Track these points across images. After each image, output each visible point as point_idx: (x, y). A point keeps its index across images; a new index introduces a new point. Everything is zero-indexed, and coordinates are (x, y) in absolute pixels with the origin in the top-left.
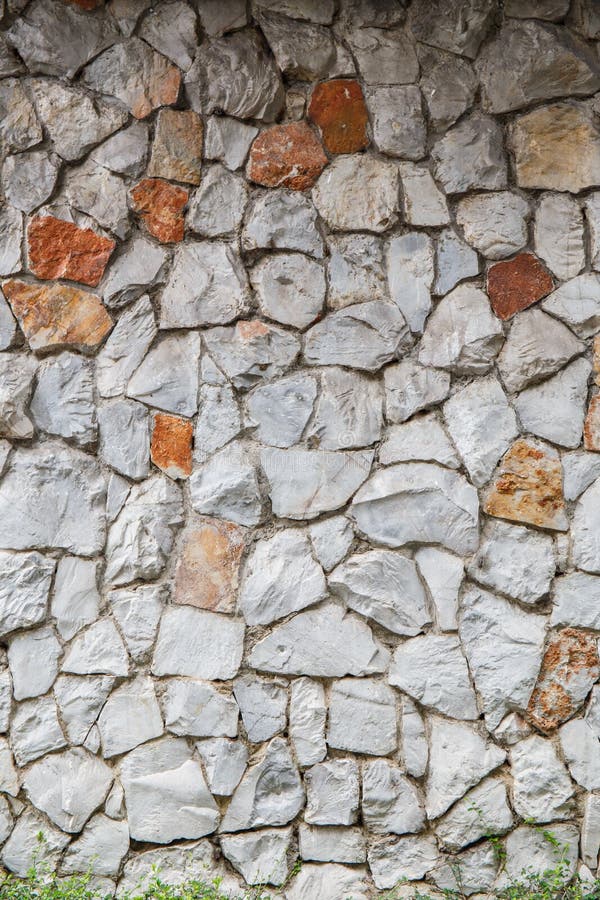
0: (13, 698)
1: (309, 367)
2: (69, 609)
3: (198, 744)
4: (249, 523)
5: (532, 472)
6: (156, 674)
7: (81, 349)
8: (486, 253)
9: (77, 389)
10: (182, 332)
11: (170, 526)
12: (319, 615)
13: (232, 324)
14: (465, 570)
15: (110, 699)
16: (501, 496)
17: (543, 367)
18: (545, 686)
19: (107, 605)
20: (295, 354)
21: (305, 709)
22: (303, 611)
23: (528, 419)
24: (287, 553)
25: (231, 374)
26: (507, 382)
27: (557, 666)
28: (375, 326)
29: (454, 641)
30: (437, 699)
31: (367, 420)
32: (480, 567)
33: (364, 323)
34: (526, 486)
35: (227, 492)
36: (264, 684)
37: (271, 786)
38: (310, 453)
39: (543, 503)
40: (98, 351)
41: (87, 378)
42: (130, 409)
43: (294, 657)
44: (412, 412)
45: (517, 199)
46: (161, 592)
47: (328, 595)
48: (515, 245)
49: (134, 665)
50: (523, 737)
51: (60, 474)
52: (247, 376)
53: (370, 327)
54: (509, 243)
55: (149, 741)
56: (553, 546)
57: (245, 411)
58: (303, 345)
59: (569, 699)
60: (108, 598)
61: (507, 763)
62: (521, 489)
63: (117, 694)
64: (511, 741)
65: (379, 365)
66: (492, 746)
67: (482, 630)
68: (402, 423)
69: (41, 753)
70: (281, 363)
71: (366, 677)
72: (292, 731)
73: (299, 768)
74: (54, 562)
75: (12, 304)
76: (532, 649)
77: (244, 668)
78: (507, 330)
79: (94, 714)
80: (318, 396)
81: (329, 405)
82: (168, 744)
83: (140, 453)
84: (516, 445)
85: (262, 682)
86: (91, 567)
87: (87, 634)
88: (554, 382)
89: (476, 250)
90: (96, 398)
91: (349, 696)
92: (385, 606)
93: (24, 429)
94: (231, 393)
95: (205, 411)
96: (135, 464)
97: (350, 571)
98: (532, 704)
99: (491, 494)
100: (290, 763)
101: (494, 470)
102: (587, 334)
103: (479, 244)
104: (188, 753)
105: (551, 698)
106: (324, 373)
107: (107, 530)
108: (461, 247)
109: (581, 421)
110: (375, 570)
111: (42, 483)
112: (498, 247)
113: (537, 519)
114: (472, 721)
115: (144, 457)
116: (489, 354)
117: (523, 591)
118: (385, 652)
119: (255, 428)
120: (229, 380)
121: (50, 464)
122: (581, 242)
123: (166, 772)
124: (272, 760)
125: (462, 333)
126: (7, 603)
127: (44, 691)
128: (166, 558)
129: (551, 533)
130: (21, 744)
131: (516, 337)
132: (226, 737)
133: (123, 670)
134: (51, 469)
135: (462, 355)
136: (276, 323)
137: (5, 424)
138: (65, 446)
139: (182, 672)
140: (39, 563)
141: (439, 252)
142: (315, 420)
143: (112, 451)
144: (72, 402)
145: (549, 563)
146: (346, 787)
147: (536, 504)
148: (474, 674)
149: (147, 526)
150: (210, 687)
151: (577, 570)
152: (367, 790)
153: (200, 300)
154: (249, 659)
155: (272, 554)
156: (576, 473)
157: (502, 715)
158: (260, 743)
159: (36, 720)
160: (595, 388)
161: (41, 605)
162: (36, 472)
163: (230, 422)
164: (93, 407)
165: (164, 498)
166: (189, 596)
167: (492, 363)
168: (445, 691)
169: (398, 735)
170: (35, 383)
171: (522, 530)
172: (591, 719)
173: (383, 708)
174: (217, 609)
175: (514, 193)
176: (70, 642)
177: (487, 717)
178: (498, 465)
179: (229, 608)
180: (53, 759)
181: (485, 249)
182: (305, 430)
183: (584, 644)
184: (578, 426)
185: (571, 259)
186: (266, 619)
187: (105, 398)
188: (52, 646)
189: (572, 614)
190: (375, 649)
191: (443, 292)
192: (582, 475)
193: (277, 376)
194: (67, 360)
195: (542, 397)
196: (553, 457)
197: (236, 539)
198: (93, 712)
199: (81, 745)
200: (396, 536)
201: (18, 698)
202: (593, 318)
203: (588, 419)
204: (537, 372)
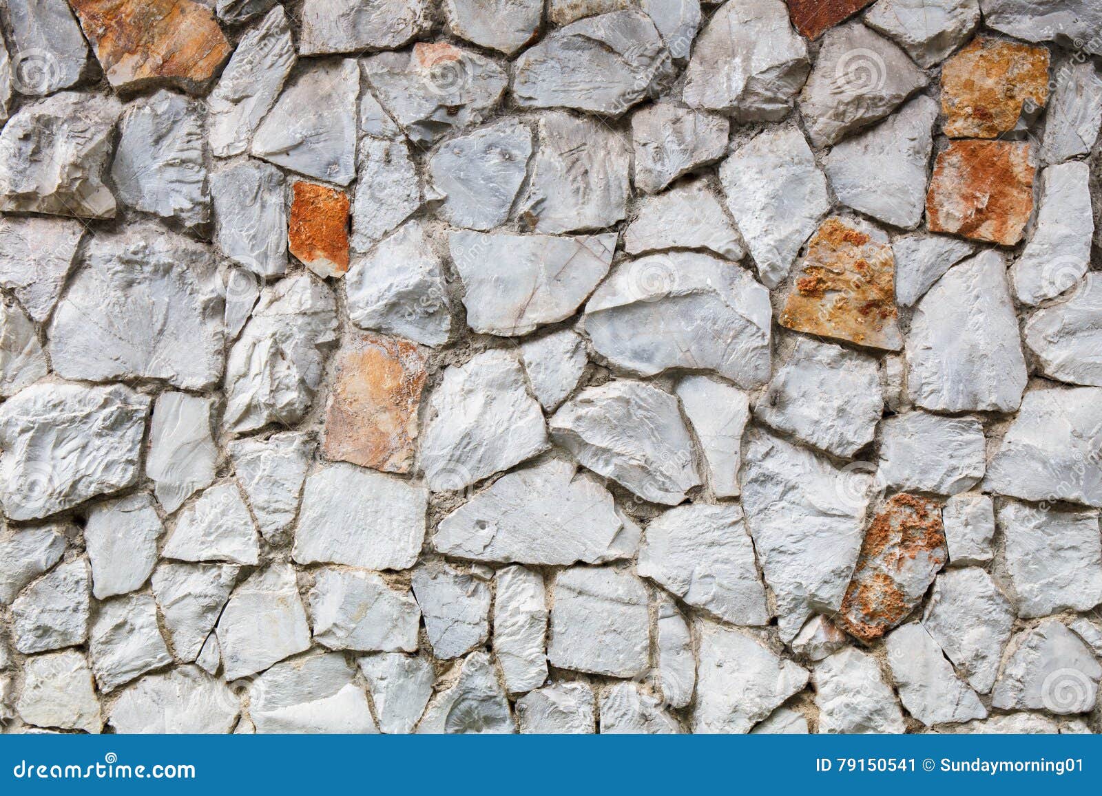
0: (92, 596)
1: (520, 111)
2: (171, 467)
3: (362, 661)
4: (433, 341)
5: (850, 266)
6: (299, 561)
7: (185, 87)
9: (178, 145)
10: (333, 60)
11: (318, 346)
12: (536, 477)
13: (406, 48)
14: (751, 409)
15: (234, 597)
16: (805, 300)
17: (867, 109)
18: (866, 577)
19: (228, 462)
20: (500, 91)
21: (517, 611)
22: (512, 470)
23: (844, 187)
24: (490, 385)
25: (404, 122)
26: (814, 130)
27: (885, 548)
28: (618, 48)
29: (733, 512)
30: (709, 597)
31: (607, 188)
32: (773, 404)
33: (602, 44)
34: (839, 285)
35: (401, 296)
36: (456, 576)
37: (467, 720)
38: (522, 238)
39: (865, 310)
40: (209, 90)
41: (194, 130)
42: (257, 174)
43: (500, 537)
44: (673, 176)
46: (305, 443)
47: (549, 446)
49: (267, 548)
50: (833, 650)
51: (156, 271)
52: (427, 124)
53: (610, 50)
55: (290, 658)
56: (880, 374)
57: (426, 177)
58: (511, 78)
59: (901, 596)
60: (228, 451)
61: (810, 687)
62: (834, 290)
63: (242, 590)
64: (817, 656)
65: (625, 107)
66: (788, 662)
67: (776, 497)
68: (659, 193)
69: (135, 674)
70: (480, 104)
71: (605, 564)
72: (498, 643)
73: (507, 696)
74: (149, 399)
75: (82, 20)
76: (844, 525)
77: (427, 553)
78: (813, 54)
79: (211, 618)
80: (533, 155)
81: (550, 167)
82: (317, 662)
83: (273, 238)
84: (827, 225)
85: (453, 573)
86: (203, 407)
87: (200, 503)
88: (883, 133)
90: (208, 158)
91: (580, 593)
92: (634, 462)
93: (102, 204)
94: (405, 150)
95: (366, 177)
96: (265, 255)
97: (582, 411)
98: (847, 603)
99: (787, 298)
100: (495, 688)
101: (794, 262)
102: (931, 60)
104: (348, 674)
105: (875, 594)
106: (543, 119)
107: (225, 353)
109: (922, 188)
110: (620, 410)
111: (130, 284)
113: (857, 334)
114: (759, 627)
115: (278, 247)
116: (785, 90)
117: (836, 439)
118: (633, 528)
119: (441, 202)
120: (401, 130)
121: (141, 256)
123: (313, 702)
124: (470, 684)
125: (747, 59)
126: (79, 459)
127: (137, 586)
128: (312, 394)
129: (877, 354)
130: (106, 662)
131: (829, 64)
132: (401, 651)
133: (251, 556)
134: (142, 264)
135: (747, 91)
136: (471, 45)
137: (72, 196)
138: (163, 229)
139: (336, 559)
140: (125, 401)
142: (531, 189)
143: (230, 234)
144: (172, 165)
145: (875, 399)
146: (577, 723)
147: (854, 312)
148: (763, 560)
149: (283, 346)
150: (378, 581)
151: (914, 408)
152: (607, 727)
153: (359, 11)
154: (434, 540)
155: (467, 387)
156: (916, 265)
157: (803, 619)
158: (452, 660)
159: (128, 627)
160: (942, 139)
161: (130, 462)
162: (120, 267)
163: (402, 192)
164: (203, 172)
165: (307, 305)
166: (345, 449)
167: (791, 104)
168: (721, 586)
169: (652, 648)
170: (116, 136)
171: (835, 350)
172: (931, 624)
173: (630, 610)
174: (387, 467)
176: (174, 515)
177: (781, 623)
178: (800, 254)
179: (404, 467)
180: (152, 682)
182: (515, 204)
183: (924, 516)
184: (917, 196)
186: (459, 482)
187: (220, 159)
188: (148, 520)
189: (906, 473)
190: (619, 525)
192: (922, 268)
193: (473, 124)
194: (164, 101)
195: (864, 153)
196: (881, 242)
197: (414, 365)
198: (210, 616)
199: (193, 663)
200: (649, 359)
201: (100, 595)
202: (941, 35)
203: (933, 186)
204: (859, 115)
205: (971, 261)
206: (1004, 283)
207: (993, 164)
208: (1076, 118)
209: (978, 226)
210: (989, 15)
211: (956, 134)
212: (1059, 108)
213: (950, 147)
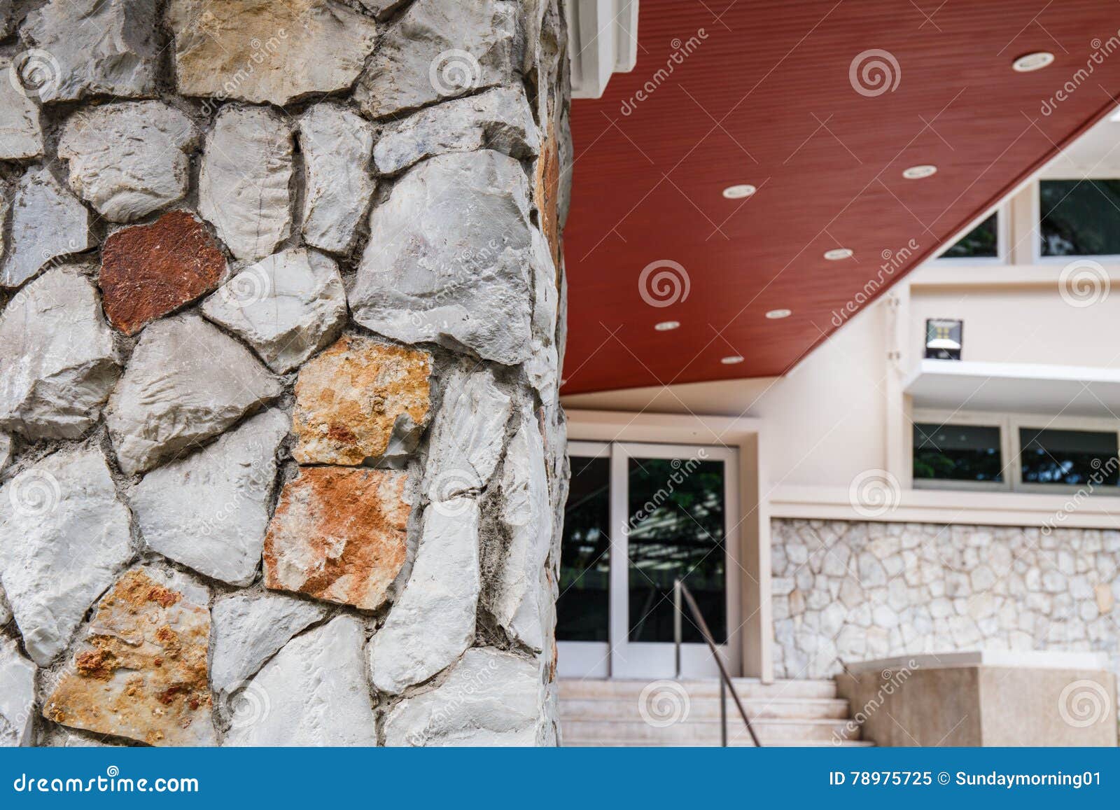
5: (150, 633)
8: (103, 210)
16: (83, 682)
17: (188, 424)
23: (155, 527)
26: (118, 453)
34: (135, 662)
39: (168, 696)
45: (172, 113)
48: (157, 196)
54: (145, 191)
62: (126, 669)
78: (126, 354)
84: (128, 578)
88: (212, 454)
89: (87, 204)
99: (62, 679)
101: (77, 629)
102: (285, 363)
103: (91, 193)
108: (58, 199)
109: (259, 529)
112: (124, 198)
113: (153, 732)
116: (85, 398)
122: (285, 193)
125: (39, 358)
131: (142, 366)
135: (34, 399)
141: (17, 205)
147: (152, 699)
156: (242, 635)
160: (291, 465)
167: (93, 416)
175: (169, 104)
178: (87, 618)
181: (101, 201)
185: (265, 224)
191: (16, 282)
192: (251, 640)
195: (185, 483)
196: (196, 603)
202: (294, 332)
203: (272, 528)
204: (174, 434)
205: (319, 630)
206: (359, 662)
207: (355, 500)
208: (467, 441)
209: (329, 583)
210: (357, 308)
211: (307, 460)
212: (445, 428)
213: (300, 476)
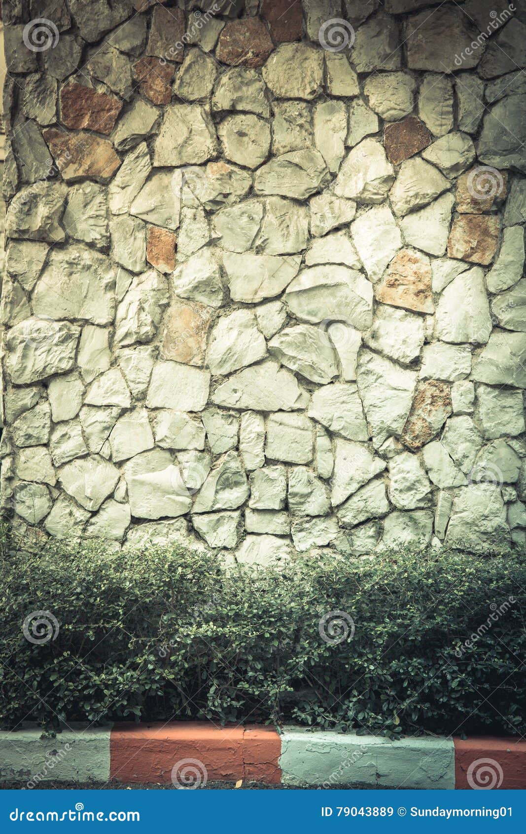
0: (51, 421)
1: (257, 196)
2: (89, 361)
3: (177, 454)
4: (214, 305)
5: (411, 273)
6: (149, 407)
7: (98, 180)
8: (384, 116)
9: (95, 208)
10: (170, 169)
11: (160, 306)
12: (261, 369)
13: (204, 164)
14: (362, 339)
15: (118, 423)
16: (389, 289)
17: (421, 199)
18: (414, 419)
19: (116, 359)
20: (248, 187)
21: (251, 432)
22: (250, 366)
23: (409, 236)
24: (241, 326)
25: (203, 201)
26: (395, 209)
27: (423, 406)
28: (305, 167)
29: (353, 388)
30: (341, 427)
31: (298, 234)
32: (373, 337)
33: (297, 165)
34: (405, 282)
35: (199, 283)
36: (223, 415)
37: (227, 483)
38: (259, 256)
39: (418, 293)
40: (110, 182)
41: (102, 201)
42: (133, 223)
43: (243, 397)
44: (329, 229)
45: (407, 77)
46: (153, 351)
47: (267, 355)
48: (404, 111)
49: (134, 400)
50: (398, 453)
51: (83, 268)
52: (214, 202)
53: (301, 168)
54: (400, 110)
55: (144, 451)
56: (423, 324)
57: (212, 227)
58: (254, 180)
59: (430, 428)
60: (116, 354)
61: (387, 470)
62: (403, 284)
63: (121, 420)
64: (390, 455)
65: (307, 196)
66: (377, 459)
67: (373, 381)
68: (322, 237)
69: (71, 458)
70: (239, 193)
71: (293, 411)
72: (241, 447)
73: (246, 472)
74: (79, 329)
75: (50, 146)
76: (406, 394)
77: (209, 404)
78: (396, 172)
79: (107, 433)
80: (263, 217)
81: (271, 224)
82: (157, 454)
83: (139, 254)
85: (222, 413)
86: (105, 332)
87: (102, 378)
88: (428, 210)
89: (377, 114)
90: (109, 215)
91: (280, 424)
92: (307, 363)
93: (58, 235)
94: (203, 213)
95: (184, 226)
96: (136, 262)
97: (283, 339)
98: (405, 431)
99: (382, 288)
100: (240, 468)
101: (384, 271)
102: (453, 175)
103: (380, 110)
104: (170, 461)
105: (418, 426)
106: (268, 200)
107: (115, 307)
108: (367, 112)
109: (446, 237)
110: (301, 339)
111: (71, 274)
112: (392, 112)
113: (413, 305)
114: (364, 442)
115: (142, 258)
116: (383, 189)
117: (401, 354)
118: (306, 395)
119: (219, 239)
120: (201, 204)
121: (77, 260)
122: (451, 109)
123: (155, 473)
124: (227, 465)
125: (365, 174)
126: (47, 356)
127: (73, 416)
128: (156, 328)
129: (422, 315)
130: (57, 452)
131: (403, 177)
132: (196, 449)
133: (127, 404)
134: (77, 264)
135: (364, 190)
136: (235, 164)
137: (45, 231)
138: (87, 248)
139: (167, 406)
140: (69, 329)
141: (351, 115)
142: (261, 234)
143: (120, 252)
144: (92, 218)
145: (420, 337)
146: (278, 485)
147: (412, 295)
148: (366, 410)
149: (144, 305)
150: (187, 417)
151: (439, 341)
152: (292, 487)
153: (182, 146)
154: (213, 398)
155: (230, 327)
156: (441, 273)
157: (384, 438)
158: (220, 454)
159: (67, 436)
160: (456, 214)
161: (70, 358)
162: (67, 266)
163: (201, 233)
164: (106, 222)
165: (155, 286)
166: (172, 354)
167: (386, 196)
168: (346, 422)
169: (314, 450)
170: (66, 202)
171: (403, 312)
172: (444, 441)
173: (304, 432)
174: (192, 363)
175: (406, 73)
176: (90, 384)
177: (374, 440)
178: (387, 268)
179: (200, 363)
180: (79, 462)
181: (383, 113)
182: (254, 240)
183: (442, 391)
184: (444, 241)
185: (444, 122)
186: (225, 370)
187: (115, 215)
188: (78, 386)
189: (434, 371)
190: (299, 393)
191: (353, 144)
192: (445, 275)
193: (235, 202)
194: (89, 187)
195: (419, 220)
196: (425, 262)
197: (205, 316)
198: (106, 432)
199: (98, 454)
200: (315, 315)
201: (55, 420)
202: (457, 164)
203: (451, 236)
204: (416, 202)
205: (468, 272)
206: (482, 283)
207: (480, 226)
208: (520, 205)
209: (471, 255)
210: (480, 156)
211: (463, 212)
212: (512, 200)
213: (460, 218)
